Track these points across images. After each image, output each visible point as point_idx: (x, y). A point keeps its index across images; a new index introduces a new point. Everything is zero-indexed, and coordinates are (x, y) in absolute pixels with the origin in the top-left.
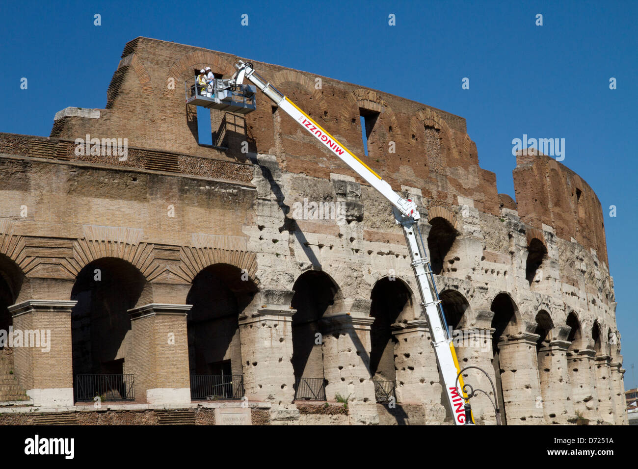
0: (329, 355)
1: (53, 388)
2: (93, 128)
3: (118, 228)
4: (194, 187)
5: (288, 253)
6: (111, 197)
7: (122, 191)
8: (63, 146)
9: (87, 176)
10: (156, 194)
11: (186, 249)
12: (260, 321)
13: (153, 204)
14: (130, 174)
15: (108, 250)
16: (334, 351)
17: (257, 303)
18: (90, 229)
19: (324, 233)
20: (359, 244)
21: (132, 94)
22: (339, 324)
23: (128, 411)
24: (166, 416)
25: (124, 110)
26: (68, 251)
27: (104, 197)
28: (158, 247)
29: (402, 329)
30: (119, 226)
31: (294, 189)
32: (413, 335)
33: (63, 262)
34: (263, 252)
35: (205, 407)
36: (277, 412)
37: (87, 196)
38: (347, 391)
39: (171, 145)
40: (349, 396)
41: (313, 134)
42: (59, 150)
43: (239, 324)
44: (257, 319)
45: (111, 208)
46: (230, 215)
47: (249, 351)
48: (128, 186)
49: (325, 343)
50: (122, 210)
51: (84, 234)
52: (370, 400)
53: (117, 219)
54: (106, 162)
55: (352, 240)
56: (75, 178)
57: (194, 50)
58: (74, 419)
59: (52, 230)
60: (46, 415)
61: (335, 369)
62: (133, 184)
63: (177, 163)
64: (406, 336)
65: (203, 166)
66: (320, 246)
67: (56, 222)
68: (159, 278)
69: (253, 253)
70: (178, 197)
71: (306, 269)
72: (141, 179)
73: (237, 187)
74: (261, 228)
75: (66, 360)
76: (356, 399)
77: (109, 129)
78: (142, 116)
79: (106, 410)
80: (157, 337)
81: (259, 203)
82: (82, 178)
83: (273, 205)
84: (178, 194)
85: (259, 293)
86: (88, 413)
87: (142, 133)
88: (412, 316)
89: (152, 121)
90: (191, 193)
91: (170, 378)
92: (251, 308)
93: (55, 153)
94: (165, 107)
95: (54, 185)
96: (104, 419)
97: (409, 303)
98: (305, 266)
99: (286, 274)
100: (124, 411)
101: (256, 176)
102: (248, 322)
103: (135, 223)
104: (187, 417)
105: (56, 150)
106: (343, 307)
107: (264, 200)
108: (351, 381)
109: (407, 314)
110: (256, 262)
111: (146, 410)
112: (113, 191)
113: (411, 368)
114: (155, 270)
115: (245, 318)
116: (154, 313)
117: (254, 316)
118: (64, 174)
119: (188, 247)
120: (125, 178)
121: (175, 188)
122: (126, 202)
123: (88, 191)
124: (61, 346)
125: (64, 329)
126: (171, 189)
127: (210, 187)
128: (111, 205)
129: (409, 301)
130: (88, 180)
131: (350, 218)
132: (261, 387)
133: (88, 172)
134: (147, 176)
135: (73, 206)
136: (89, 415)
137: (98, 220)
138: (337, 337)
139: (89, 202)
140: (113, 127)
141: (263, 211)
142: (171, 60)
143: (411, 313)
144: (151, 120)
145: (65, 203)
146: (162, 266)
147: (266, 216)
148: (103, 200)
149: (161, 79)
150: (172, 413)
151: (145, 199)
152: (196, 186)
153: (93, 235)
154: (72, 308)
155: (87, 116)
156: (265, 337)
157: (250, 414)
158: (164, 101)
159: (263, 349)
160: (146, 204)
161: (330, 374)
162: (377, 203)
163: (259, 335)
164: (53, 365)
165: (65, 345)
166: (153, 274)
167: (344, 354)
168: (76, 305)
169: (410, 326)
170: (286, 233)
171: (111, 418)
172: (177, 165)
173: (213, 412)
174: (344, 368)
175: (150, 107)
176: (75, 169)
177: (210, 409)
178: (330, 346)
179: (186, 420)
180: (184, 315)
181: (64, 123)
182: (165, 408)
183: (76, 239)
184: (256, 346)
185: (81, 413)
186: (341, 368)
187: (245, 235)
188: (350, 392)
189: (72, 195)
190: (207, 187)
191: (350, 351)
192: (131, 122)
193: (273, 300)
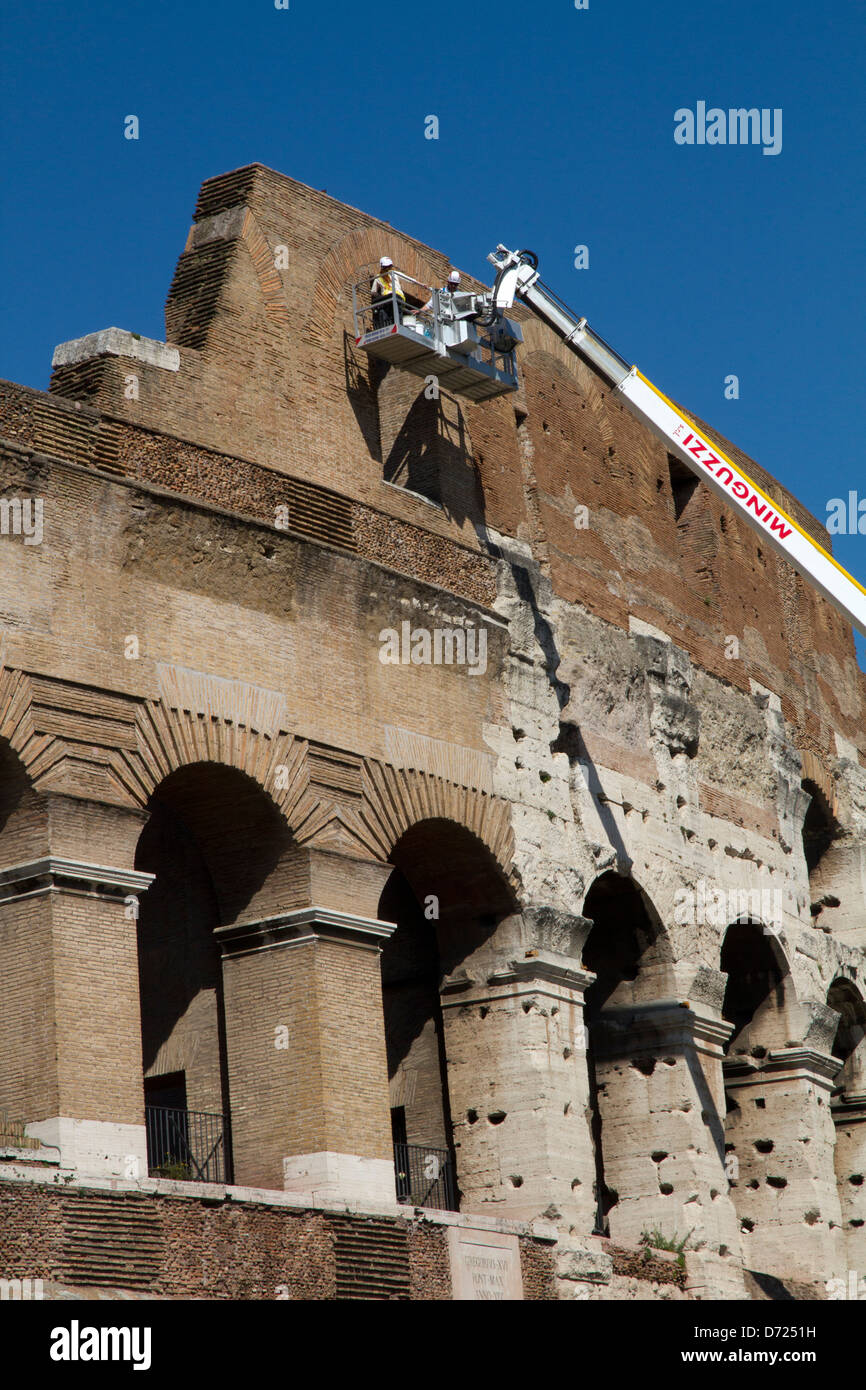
0: (618, 1122)
1: (103, 1121)
2: (166, 397)
3: (230, 682)
4: (388, 597)
5: (570, 816)
6: (216, 593)
7: (239, 582)
8: (110, 432)
9: (165, 527)
10: (311, 604)
11: (374, 768)
12: (515, 995)
13: (304, 629)
14: (261, 536)
15: (212, 741)
16: (639, 1108)
17: (508, 945)
18: (172, 674)
19: (631, 775)
20: (692, 818)
21: (245, 319)
22: (656, 1033)
23: (268, 1208)
24: (348, 1232)
25: (230, 357)
26: (124, 732)
27: (200, 591)
28: (318, 751)
29: (752, 1070)
30: (235, 678)
31: (571, 643)
32: (782, 1090)
33: (115, 759)
34: (524, 804)
35: (429, 1219)
36: (569, 1256)
37: (164, 582)
38: (682, 1221)
39: (328, 472)
40: (689, 1236)
41: (712, 475)
42: (100, 441)
43: (442, 1004)
44: (507, 990)
45: (218, 624)
46: (458, 687)
47: (476, 1081)
48: (253, 568)
49: (608, 1087)
50: (240, 633)
51: (160, 689)
52: (731, 1254)
53: (231, 657)
54: (205, 494)
55: (680, 802)
56: (141, 527)
57: (368, 223)
58: (153, 1218)
59: (90, 667)
60: (90, 1197)
61: (641, 1159)
62: (265, 565)
63: (350, 524)
64: (760, 1092)
65: (401, 541)
66: (627, 808)
67: (98, 644)
68: (320, 837)
69: (504, 803)
70: (355, 618)
71: (605, 866)
72: (283, 554)
73: (474, 611)
74: (518, 734)
75: (127, 1043)
76: (707, 1245)
77: (199, 406)
78: (266, 383)
79: (222, 1197)
80: (321, 1004)
81: (512, 666)
82: (156, 528)
83: (539, 677)
84: (355, 610)
85: (517, 917)
86: (183, 1202)
87: (269, 428)
88: (779, 1038)
89: (289, 400)
90: (382, 614)
91: (351, 1126)
92: (487, 959)
93: (90, 449)
94: (314, 366)
95: (92, 539)
96: (218, 1226)
97: (775, 1001)
98: (603, 859)
99: (571, 870)
100: (260, 1208)
101: (504, 591)
102: (472, 999)
103: (269, 675)
104: (393, 1244)
105: (93, 441)
106: (670, 986)
107: (523, 659)
108: (694, 1192)
109: (765, 1031)
110: (511, 828)
111: (308, 1210)
112: (220, 578)
113: (778, 1183)
114: (311, 814)
115: (467, 986)
116: (314, 935)
117: (494, 982)
118: (118, 510)
119: (376, 761)
120: (249, 545)
121: (350, 592)
122: (247, 612)
123: (166, 567)
124: (115, 1002)
125: (121, 952)
126: (342, 592)
127: (421, 602)
128: (216, 616)
129: (773, 995)
130: (169, 536)
131: (675, 744)
132: (518, 1182)
133: (169, 514)
134: (296, 547)
135: (134, 606)
136: (184, 1208)
137: (189, 654)
138: (648, 1070)
139: (169, 599)
140: (207, 399)
141: (520, 689)
142: (322, 239)
143: (778, 1029)
144: (286, 397)
145: (118, 594)
146: (325, 805)
147: (526, 705)
148: (199, 598)
149: (304, 288)
150: (361, 1227)
151: (286, 613)
152: (393, 593)
153: (179, 694)
154: (141, 895)
155: (151, 360)
156: (532, 1041)
157: (518, 1253)
158: (311, 349)
159: (527, 1075)
160: (289, 625)
161: (622, 1175)
162: (720, 714)
163: (514, 1036)
164: (99, 1054)
165: (124, 999)
166: (307, 824)
167: (671, 1117)
168: (151, 886)
169: (777, 1065)
170: (563, 758)
171: (234, 1225)
172: (350, 530)
173: (444, 1234)
174: (670, 1156)
175: (283, 361)
176: (141, 502)
177: (439, 1226)
178: (628, 1095)
179: (390, 1250)
180: (375, 952)
181: (103, 369)
182: (347, 1211)
183: (140, 700)
184: (502, 1066)
185: (167, 1201)
186: (659, 1157)
187: (489, 751)
188: (689, 1223)
189: (132, 573)
190: (415, 602)
191: (686, 1110)
192: (246, 396)
193: (549, 938)
